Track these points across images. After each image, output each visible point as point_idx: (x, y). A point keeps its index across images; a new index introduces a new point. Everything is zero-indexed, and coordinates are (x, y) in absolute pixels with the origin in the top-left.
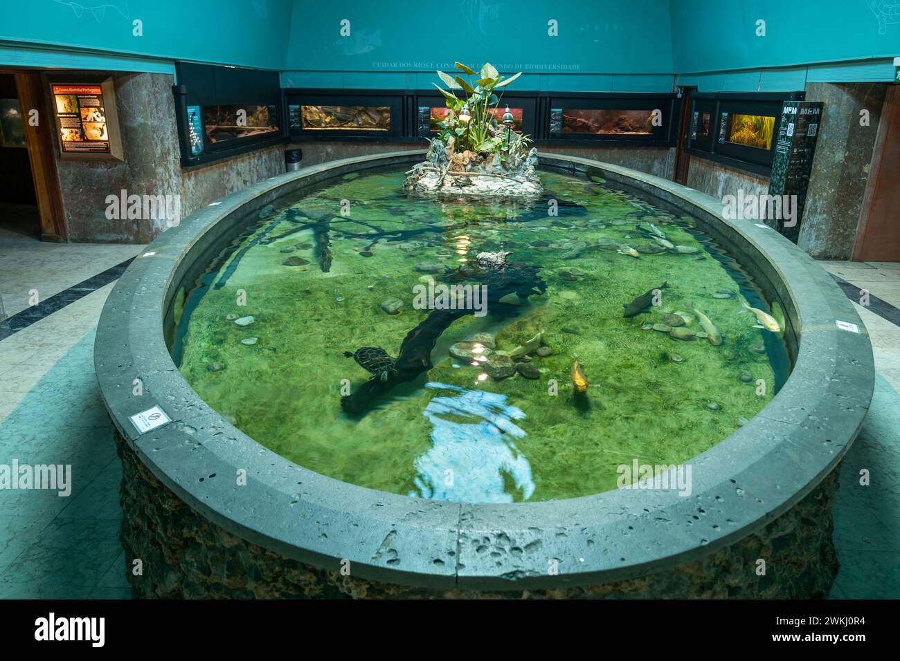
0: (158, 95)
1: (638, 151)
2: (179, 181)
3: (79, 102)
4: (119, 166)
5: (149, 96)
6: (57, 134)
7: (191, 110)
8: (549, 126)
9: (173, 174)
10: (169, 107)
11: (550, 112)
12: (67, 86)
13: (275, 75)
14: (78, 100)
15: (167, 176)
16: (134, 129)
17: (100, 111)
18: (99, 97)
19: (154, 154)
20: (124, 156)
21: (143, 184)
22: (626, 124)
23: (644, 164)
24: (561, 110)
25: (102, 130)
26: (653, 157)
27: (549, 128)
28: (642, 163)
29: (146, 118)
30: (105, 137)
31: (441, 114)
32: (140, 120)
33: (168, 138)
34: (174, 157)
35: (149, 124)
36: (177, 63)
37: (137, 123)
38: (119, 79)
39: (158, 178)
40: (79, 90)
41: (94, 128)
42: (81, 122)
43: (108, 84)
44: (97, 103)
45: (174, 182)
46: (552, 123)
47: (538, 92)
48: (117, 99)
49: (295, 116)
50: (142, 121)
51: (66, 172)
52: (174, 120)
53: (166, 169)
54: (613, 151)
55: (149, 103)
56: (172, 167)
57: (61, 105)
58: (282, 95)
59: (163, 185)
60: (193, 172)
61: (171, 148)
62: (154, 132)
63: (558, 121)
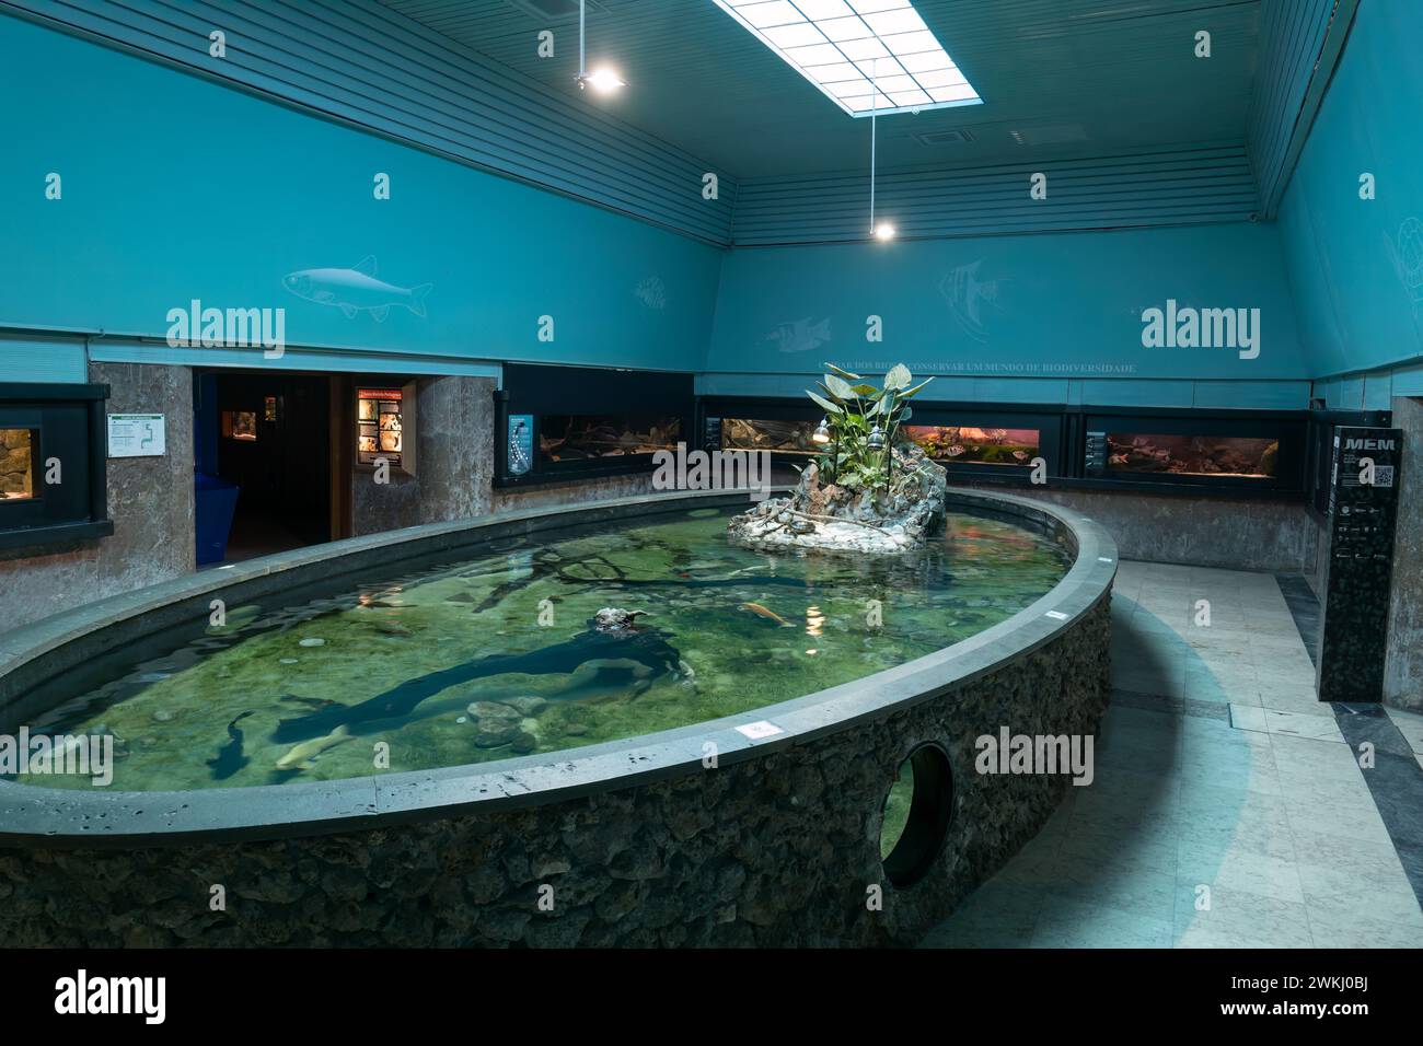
0: (468, 402)
1: (1248, 506)
2: (485, 506)
3: (379, 409)
4: (410, 483)
5: (454, 402)
6: (355, 442)
7: (514, 420)
8: (1084, 457)
9: (477, 496)
10: (484, 417)
11: (1085, 437)
12: (371, 390)
13: (686, 380)
14: (379, 404)
15: (467, 498)
16: (431, 440)
17: (398, 418)
18: (399, 402)
19: (451, 471)
20: (417, 470)
21: (432, 505)
22: (1224, 459)
23: (1259, 527)
24: (1103, 434)
25: (397, 440)
26: (1276, 516)
27: (1084, 461)
28: (1256, 525)
29: (445, 428)
30: (399, 448)
31: (921, 435)
32: (438, 429)
33: (477, 452)
34: (483, 474)
35: (449, 434)
36: (505, 365)
37: (435, 432)
38: (421, 382)
39: (451, 499)
40: (382, 395)
41: (390, 437)
42: (379, 430)
43: (410, 388)
44: (396, 409)
45: (478, 506)
46: (1089, 453)
47: (1063, 406)
48: (417, 404)
49: (714, 432)
50: (441, 431)
51: (360, 487)
52: (490, 431)
53: (467, 488)
54: (1199, 503)
55: (453, 410)
56: (476, 489)
57: (364, 410)
58: (696, 404)
59: (458, 508)
60: (512, 496)
61: (479, 464)
62: (454, 444)
63: (1099, 450)
